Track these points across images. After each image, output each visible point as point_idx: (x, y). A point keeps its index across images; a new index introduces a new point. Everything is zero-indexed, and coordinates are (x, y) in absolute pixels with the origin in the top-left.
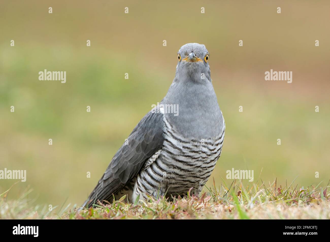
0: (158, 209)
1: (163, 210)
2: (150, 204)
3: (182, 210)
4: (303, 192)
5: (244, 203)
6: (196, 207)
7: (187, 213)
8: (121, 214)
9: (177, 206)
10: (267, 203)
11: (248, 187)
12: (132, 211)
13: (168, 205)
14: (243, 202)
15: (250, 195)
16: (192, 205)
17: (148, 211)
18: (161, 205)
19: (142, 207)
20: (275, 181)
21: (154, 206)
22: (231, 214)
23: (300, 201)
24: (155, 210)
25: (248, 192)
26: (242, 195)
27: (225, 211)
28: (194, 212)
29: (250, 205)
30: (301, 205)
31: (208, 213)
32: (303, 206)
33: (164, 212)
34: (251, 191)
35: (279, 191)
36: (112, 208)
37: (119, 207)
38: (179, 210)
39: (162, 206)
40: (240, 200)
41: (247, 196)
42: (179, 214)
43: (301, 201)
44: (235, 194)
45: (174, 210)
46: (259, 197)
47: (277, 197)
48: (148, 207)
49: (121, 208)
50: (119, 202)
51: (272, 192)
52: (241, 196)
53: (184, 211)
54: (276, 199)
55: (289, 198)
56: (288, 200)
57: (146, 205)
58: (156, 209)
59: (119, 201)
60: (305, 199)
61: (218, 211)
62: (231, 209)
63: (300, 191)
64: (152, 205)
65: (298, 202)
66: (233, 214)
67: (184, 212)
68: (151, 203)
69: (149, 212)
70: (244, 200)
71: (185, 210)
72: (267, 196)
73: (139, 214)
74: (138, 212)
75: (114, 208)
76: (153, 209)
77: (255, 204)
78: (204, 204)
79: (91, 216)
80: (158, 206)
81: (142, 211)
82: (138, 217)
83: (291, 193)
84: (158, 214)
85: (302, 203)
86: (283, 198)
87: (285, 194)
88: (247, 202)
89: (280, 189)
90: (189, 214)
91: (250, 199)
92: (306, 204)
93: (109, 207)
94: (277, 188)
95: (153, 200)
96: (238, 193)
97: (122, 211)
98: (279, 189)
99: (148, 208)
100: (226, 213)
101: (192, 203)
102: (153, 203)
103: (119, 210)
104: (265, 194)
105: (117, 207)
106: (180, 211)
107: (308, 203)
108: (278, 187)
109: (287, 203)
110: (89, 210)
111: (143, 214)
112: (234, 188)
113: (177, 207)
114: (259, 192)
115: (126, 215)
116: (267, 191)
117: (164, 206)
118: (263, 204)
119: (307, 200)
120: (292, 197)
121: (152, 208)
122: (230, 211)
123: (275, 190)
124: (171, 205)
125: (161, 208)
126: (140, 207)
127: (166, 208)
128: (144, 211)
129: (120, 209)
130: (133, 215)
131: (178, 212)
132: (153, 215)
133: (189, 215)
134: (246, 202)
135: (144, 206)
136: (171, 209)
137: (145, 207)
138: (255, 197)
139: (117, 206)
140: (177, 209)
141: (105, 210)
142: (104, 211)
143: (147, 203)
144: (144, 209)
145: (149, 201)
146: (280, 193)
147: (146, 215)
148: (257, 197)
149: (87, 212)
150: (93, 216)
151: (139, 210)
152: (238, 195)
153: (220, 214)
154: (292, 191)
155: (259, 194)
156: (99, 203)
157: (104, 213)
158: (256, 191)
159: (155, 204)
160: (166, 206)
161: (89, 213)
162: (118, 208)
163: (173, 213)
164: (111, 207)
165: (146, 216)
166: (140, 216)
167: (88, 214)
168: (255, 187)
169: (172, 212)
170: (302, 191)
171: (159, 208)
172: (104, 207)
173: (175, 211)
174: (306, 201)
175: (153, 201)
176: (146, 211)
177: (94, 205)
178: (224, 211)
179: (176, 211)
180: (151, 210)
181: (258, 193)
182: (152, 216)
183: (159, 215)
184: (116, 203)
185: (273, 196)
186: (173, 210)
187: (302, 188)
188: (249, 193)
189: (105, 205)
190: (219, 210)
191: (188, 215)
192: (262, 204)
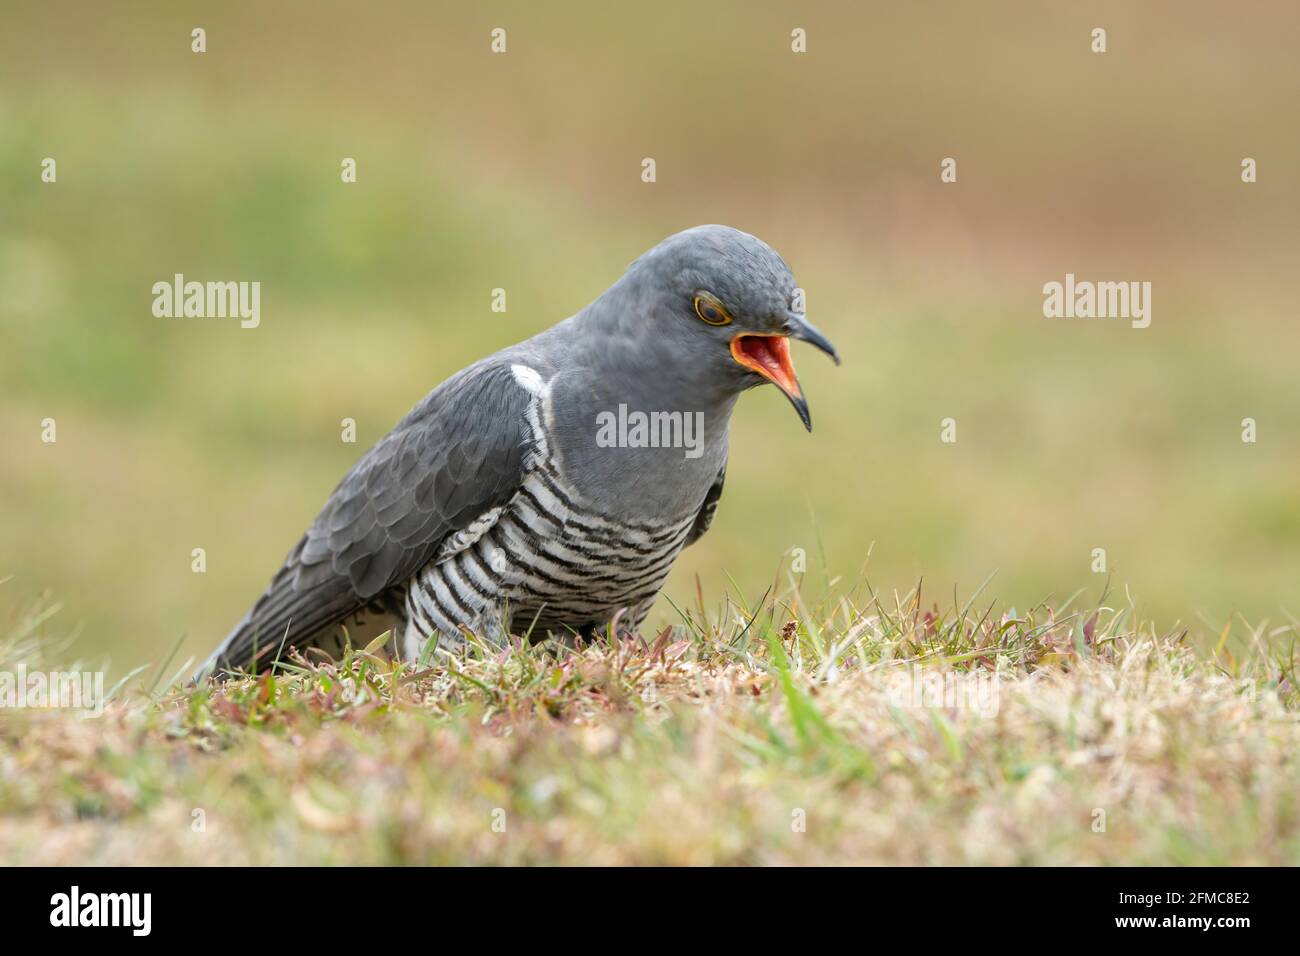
0: (501, 682)
1: (519, 688)
2: (477, 663)
3: (588, 687)
4: (1013, 629)
5: (804, 665)
6: (637, 678)
7: (605, 698)
8: (374, 697)
9: (571, 674)
10: (887, 666)
11: (820, 607)
12: (410, 687)
13: (537, 669)
14: (800, 660)
15: (828, 636)
16: (622, 670)
17: (468, 689)
18: (513, 669)
19: (445, 673)
20: (914, 590)
21: (488, 673)
22: (759, 701)
23: (1002, 660)
24: (491, 687)
25: (819, 625)
26: (797, 638)
27: (740, 691)
28: (629, 695)
29: (826, 673)
30: (1005, 674)
31: (679, 699)
32: (1012, 675)
33: (522, 694)
34: (829, 622)
35: (928, 624)
36: (340, 676)
37: (367, 673)
38: (575, 685)
39: (518, 673)
40: (790, 654)
41: (815, 639)
42: (577, 699)
43: (1005, 657)
44: (774, 632)
45: (560, 687)
46: (858, 644)
47: (923, 643)
48: (466, 674)
49: (372, 675)
50: (366, 657)
51: (904, 626)
52: (795, 639)
53: (593, 690)
54: (917, 650)
55: (964, 650)
56: (961, 657)
57: (462, 669)
58: (494, 682)
59: (365, 652)
60: (1021, 652)
61: (714, 693)
62: (758, 686)
63: (1004, 622)
64: (483, 667)
65: (993, 664)
66: (768, 704)
67: (595, 695)
68: (480, 660)
69: (471, 691)
70: (804, 655)
71: (596, 687)
72: (888, 642)
73: (435, 699)
74: (431, 690)
75: (346, 676)
76: (484, 684)
77: (843, 669)
78: (666, 666)
79: (267, 703)
80: (502, 670)
81: (447, 688)
82: (431, 707)
83: (970, 632)
84: (504, 699)
85: (1009, 666)
86: (942, 647)
87: (949, 635)
88: (814, 663)
89: (934, 615)
90: (611, 700)
91: (827, 650)
92: (1022, 671)
93: (330, 672)
94: (922, 614)
95: (487, 651)
96: (785, 630)
97: (374, 685)
98: (928, 616)
99: (466, 679)
100: (744, 697)
101: (621, 662)
102: (484, 661)
103: (365, 682)
104: (879, 632)
105: (357, 674)
106: (578, 691)
107: (1029, 667)
108: (927, 607)
109: (956, 665)
110: (262, 683)
111: (449, 697)
112: (772, 611)
113: (571, 677)
114: (857, 628)
115: (391, 699)
116: (888, 624)
117: (524, 673)
118: (872, 667)
119: (1025, 656)
120: (974, 644)
121: (481, 679)
122: (756, 692)
123: (915, 622)
124: (550, 668)
125: (515, 680)
126: (440, 674)
127: (532, 678)
128: (454, 688)
129: (370, 682)
130: (415, 702)
131: (573, 692)
132: (486, 702)
133: (612, 705)
134: (812, 662)
135: (453, 672)
136: (548, 682)
137: (459, 674)
138: (842, 645)
139: (357, 670)
140: (570, 684)
141: (316, 684)
142: (312, 688)
143: (464, 660)
144: (454, 681)
145: (472, 655)
146: (933, 631)
147: (461, 701)
148: (851, 643)
149: (252, 689)
150: (275, 704)
151: (436, 685)
152: (786, 637)
153: (719, 701)
154: (976, 625)
155: (860, 634)
156: (294, 657)
157: (311, 694)
158: (849, 623)
159: (492, 664)
160: (532, 673)
161: (258, 690)
162: (361, 677)
163: (556, 696)
164: (339, 672)
165: (459, 705)
166: (439, 704)
167: (255, 695)
168: (845, 608)
169: (553, 692)
170: (1008, 625)
171: (508, 678)
172: (314, 674)
173: (562, 691)
174: (1021, 660)
175: (484, 654)
176: (461, 689)
177: (276, 663)
178: (734, 690)
179: (567, 690)
180: (479, 685)
181: (854, 631)
182: (482, 705)
183: (507, 702)
184: (354, 660)
185: (908, 641)
186: (554, 686)
187: (1012, 615)
188: (822, 629)
189: (316, 666)
190: (716, 688)
191: (607, 704)
192: (866, 668)
